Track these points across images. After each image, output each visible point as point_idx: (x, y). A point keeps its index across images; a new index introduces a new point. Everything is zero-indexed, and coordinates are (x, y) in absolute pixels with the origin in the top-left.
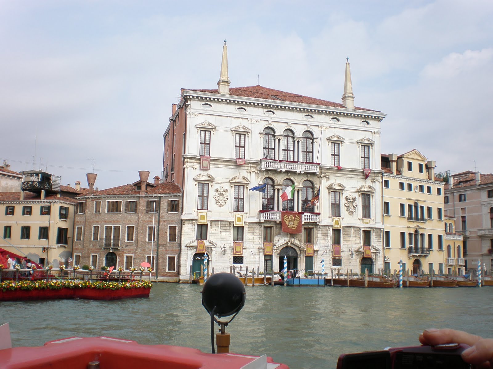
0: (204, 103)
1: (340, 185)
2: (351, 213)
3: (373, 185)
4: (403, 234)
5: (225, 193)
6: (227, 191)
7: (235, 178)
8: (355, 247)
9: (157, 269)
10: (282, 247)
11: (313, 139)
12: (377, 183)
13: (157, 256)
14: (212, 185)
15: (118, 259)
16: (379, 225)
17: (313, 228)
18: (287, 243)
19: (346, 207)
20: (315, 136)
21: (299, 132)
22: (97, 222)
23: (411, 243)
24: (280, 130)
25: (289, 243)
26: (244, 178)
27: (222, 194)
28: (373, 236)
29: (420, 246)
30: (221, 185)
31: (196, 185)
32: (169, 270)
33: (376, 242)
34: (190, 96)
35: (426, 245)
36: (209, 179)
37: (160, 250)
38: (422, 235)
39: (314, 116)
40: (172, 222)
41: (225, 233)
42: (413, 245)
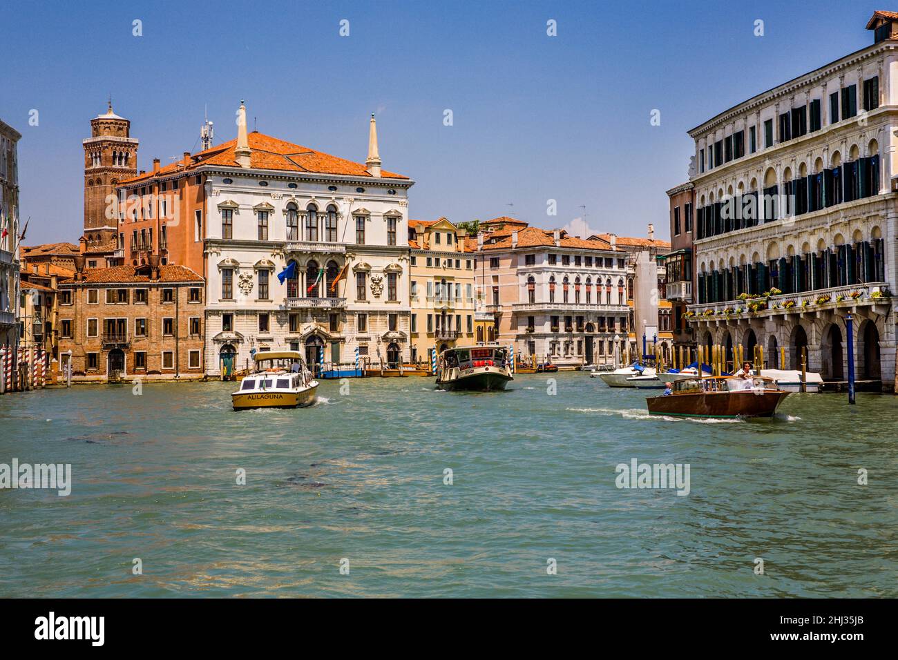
0: (225, 178)
1: (366, 265)
2: (378, 296)
3: (400, 263)
4: (430, 316)
5: (250, 281)
6: (250, 277)
7: (259, 262)
8: (382, 334)
9: (177, 366)
10: (308, 336)
11: (337, 214)
12: (405, 261)
13: (177, 351)
14: (236, 272)
15: (126, 357)
16: (406, 308)
17: (338, 314)
18: (313, 332)
19: (372, 289)
20: (340, 210)
21: (322, 206)
22: (95, 314)
23: (437, 325)
24: (303, 205)
25: (316, 331)
26: (269, 262)
27: (246, 281)
28: (400, 319)
29: (447, 329)
30: (245, 271)
31: (220, 272)
32: (191, 366)
33: (403, 326)
34: (211, 172)
35: (454, 328)
36: (234, 264)
37: (179, 344)
38: (450, 317)
39: (339, 186)
40: (194, 313)
41: (250, 323)
42: (440, 329)
